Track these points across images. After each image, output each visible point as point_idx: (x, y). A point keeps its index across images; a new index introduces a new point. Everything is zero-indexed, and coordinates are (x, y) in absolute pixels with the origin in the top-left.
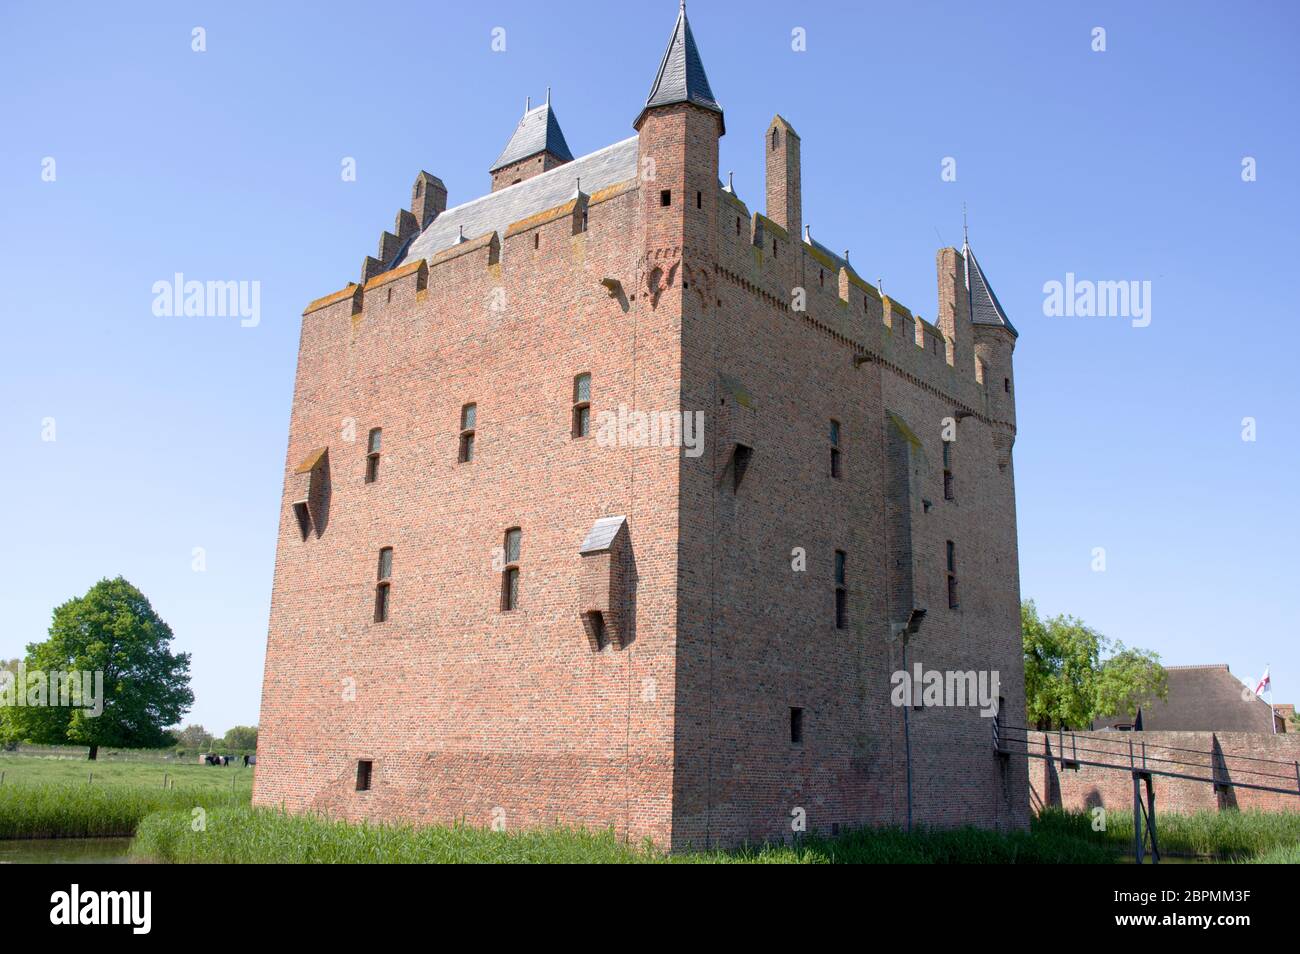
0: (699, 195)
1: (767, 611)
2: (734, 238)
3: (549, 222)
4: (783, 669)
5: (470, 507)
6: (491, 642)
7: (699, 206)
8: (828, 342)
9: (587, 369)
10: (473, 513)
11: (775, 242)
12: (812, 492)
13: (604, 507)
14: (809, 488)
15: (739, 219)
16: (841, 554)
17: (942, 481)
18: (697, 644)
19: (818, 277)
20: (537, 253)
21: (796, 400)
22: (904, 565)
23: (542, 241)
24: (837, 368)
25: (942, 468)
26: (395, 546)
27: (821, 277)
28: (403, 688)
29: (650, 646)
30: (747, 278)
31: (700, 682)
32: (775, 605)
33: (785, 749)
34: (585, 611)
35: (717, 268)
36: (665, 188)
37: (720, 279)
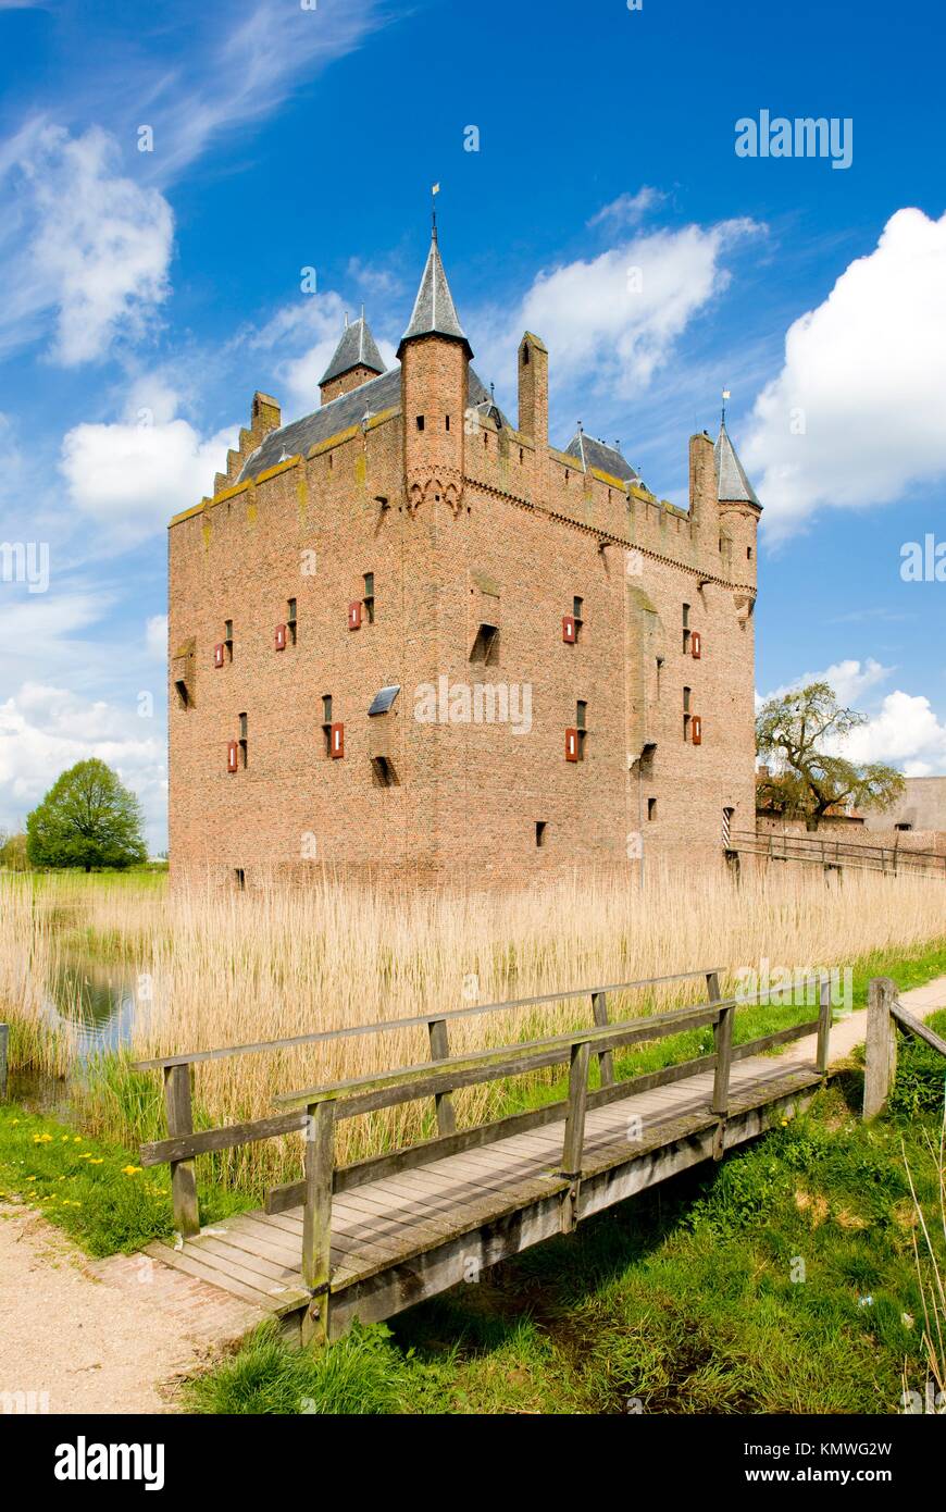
0: (447, 418)
1: (514, 752)
2: (482, 452)
3: (339, 445)
4: (529, 794)
5: (296, 681)
6: (317, 782)
7: (448, 428)
8: (572, 533)
9: (370, 571)
10: (299, 685)
11: (521, 450)
12: (555, 657)
13: (385, 678)
14: (552, 654)
15: (486, 434)
16: (582, 704)
17: (682, 639)
18: (455, 779)
19: (564, 477)
20: (331, 473)
21: (542, 585)
22: (638, 710)
23: (334, 462)
24: (581, 553)
25: (681, 627)
26: (248, 712)
27: (567, 477)
28: (260, 818)
29: (419, 781)
30: (494, 486)
31: (458, 807)
32: (522, 746)
33: (531, 852)
34: (373, 757)
35: (465, 481)
36: (419, 415)
37: (468, 490)
